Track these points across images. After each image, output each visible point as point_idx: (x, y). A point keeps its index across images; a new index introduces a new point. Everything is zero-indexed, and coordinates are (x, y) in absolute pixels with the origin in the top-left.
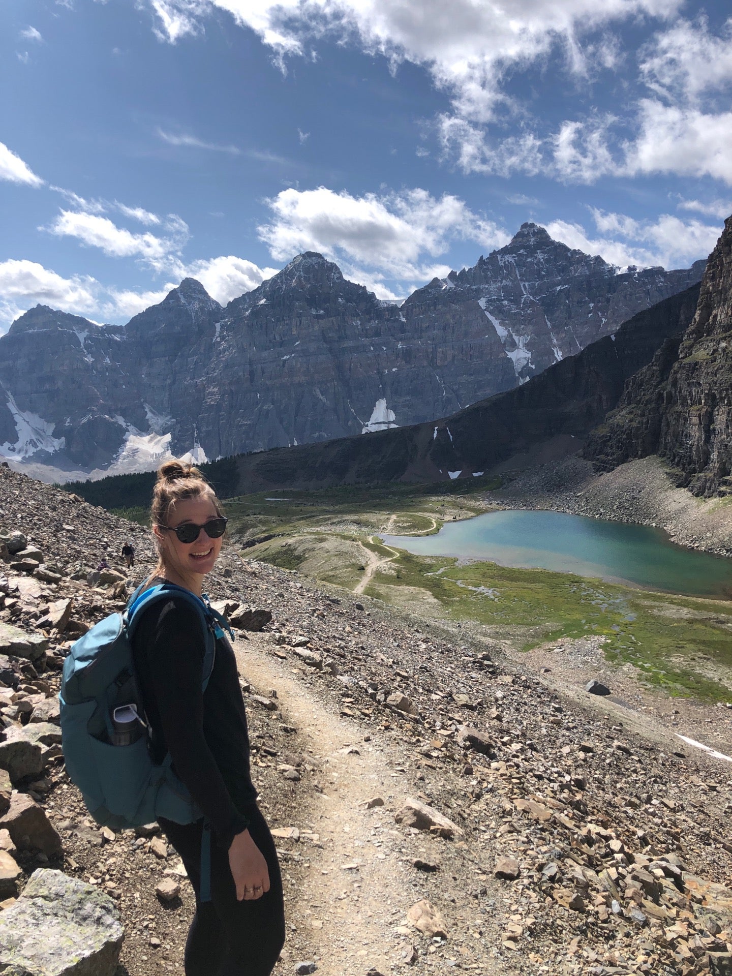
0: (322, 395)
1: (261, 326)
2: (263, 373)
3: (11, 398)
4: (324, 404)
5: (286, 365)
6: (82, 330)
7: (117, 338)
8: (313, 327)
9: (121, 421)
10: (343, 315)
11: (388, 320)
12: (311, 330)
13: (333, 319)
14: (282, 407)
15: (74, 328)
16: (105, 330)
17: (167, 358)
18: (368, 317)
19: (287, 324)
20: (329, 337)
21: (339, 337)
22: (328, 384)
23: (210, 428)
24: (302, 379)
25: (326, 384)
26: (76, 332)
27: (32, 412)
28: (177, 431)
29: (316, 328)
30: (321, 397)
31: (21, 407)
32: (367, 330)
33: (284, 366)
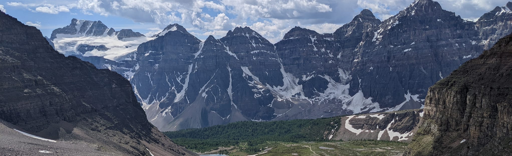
0: (424, 70)
1: (395, 35)
2: (394, 58)
3: (282, 67)
4: (425, 74)
5: (406, 55)
6: (313, 37)
7: (329, 39)
8: (422, 35)
9: (327, 77)
10: (440, 28)
11: (467, 30)
12: (420, 37)
13: (434, 30)
14: (403, 75)
15: (310, 36)
16: (324, 36)
17: (351, 48)
18: (455, 28)
19: (408, 34)
20: (431, 40)
21: (437, 40)
22: (428, 65)
23: (367, 84)
24: (414, 61)
25: (427, 64)
26: (311, 38)
27: (290, 73)
28: (352, 83)
29: (424, 35)
30: (424, 71)
31: (286, 71)
32: (454, 35)
33: (405, 55)
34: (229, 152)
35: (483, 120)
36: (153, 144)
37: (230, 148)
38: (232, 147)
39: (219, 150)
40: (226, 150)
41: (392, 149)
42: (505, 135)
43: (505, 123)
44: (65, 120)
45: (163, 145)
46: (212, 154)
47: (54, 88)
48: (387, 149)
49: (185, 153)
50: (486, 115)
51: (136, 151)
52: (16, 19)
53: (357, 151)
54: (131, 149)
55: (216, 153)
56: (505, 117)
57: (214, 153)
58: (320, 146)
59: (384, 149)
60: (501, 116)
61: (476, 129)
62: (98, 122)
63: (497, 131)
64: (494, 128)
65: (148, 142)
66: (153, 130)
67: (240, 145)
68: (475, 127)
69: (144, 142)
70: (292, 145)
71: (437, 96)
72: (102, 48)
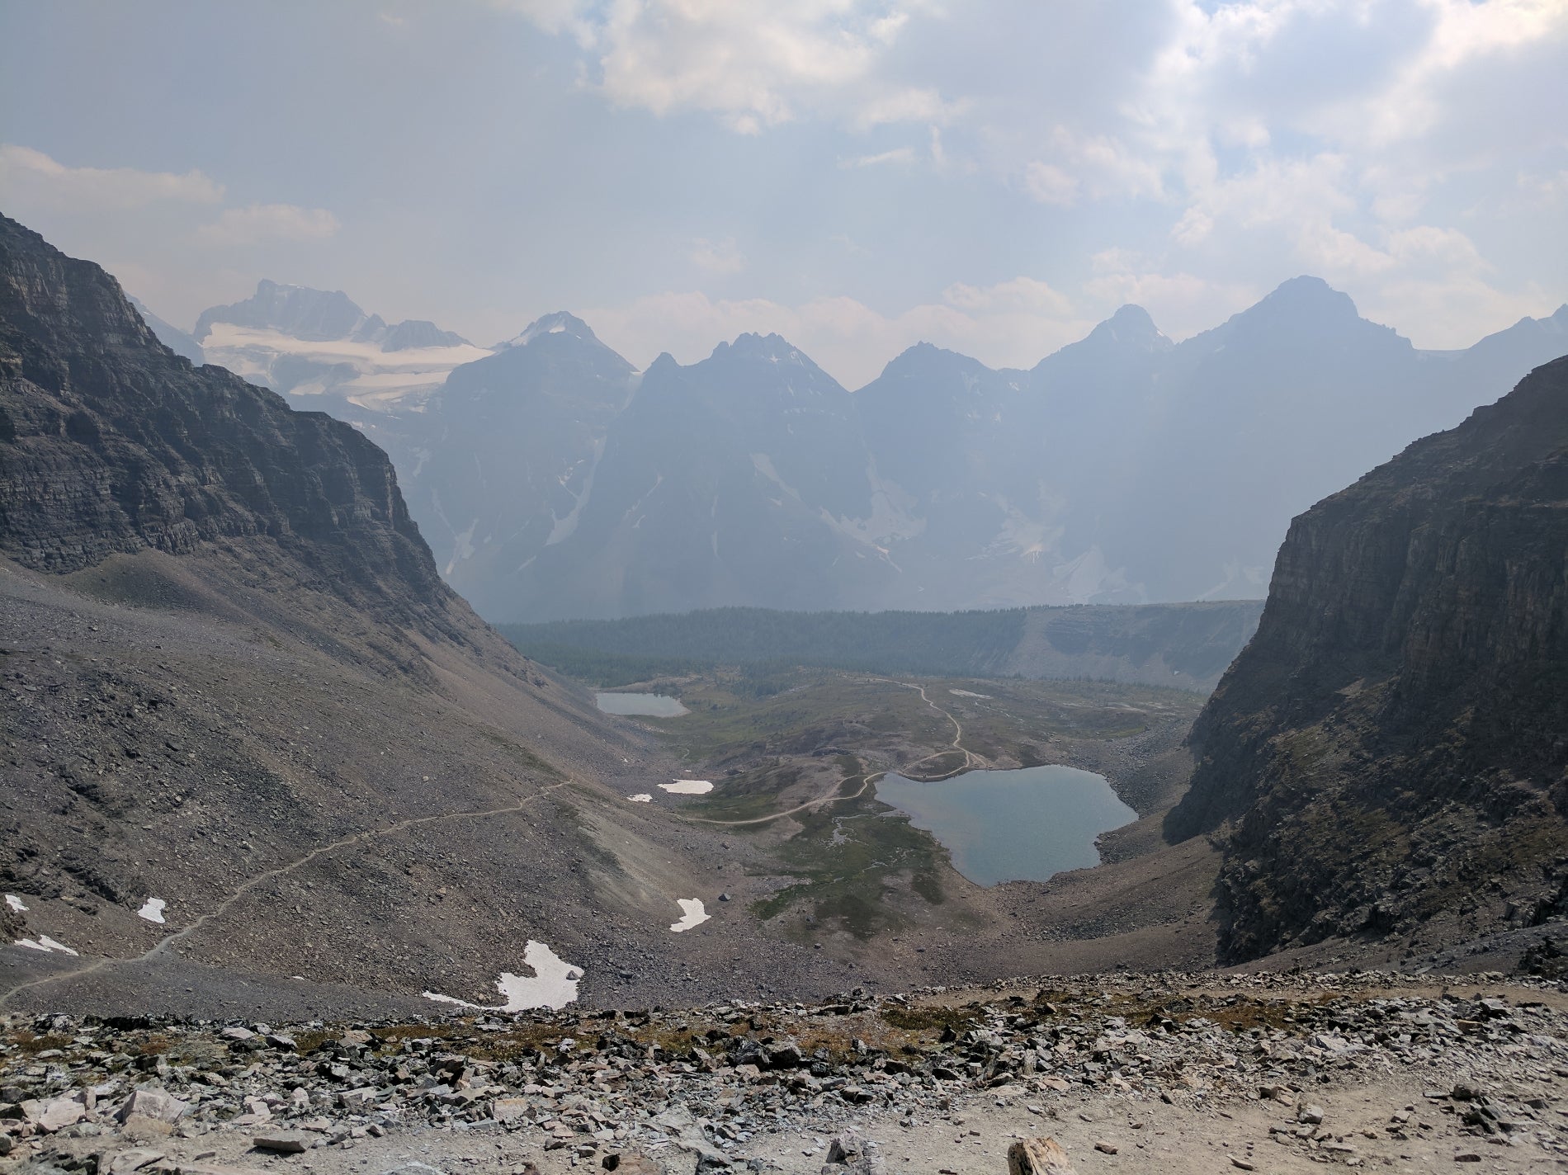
3: (872, 460)
7: (1016, 387)
27: (893, 480)
31: (883, 474)
34: (684, 690)
35: (1455, 611)
36: (444, 644)
37: (687, 680)
38: (694, 677)
39: (652, 683)
40: (673, 685)
41: (1167, 708)
42: (1522, 658)
43: (1528, 617)
44: (159, 548)
45: (477, 651)
46: (630, 691)
47: (131, 446)
48: (1152, 708)
49: (548, 680)
50: (1467, 593)
51: (384, 661)
52: (39, 237)
53: (1062, 709)
54: (367, 652)
55: (643, 691)
56: (1529, 599)
57: (637, 691)
58: (954, 688)
59: (1142, 707)
60: (1515, 595)
61: (1427, 638)
62: (271, 565)
63: (1498, 647)
64: (1489, 634)
65: (431, 639)
66: (451, 604)
67: (718, 674)
68: (1424, 633)
69: (413, 635)
70: (871, 680)
71: (1314, 543)
72: (345, 370)
